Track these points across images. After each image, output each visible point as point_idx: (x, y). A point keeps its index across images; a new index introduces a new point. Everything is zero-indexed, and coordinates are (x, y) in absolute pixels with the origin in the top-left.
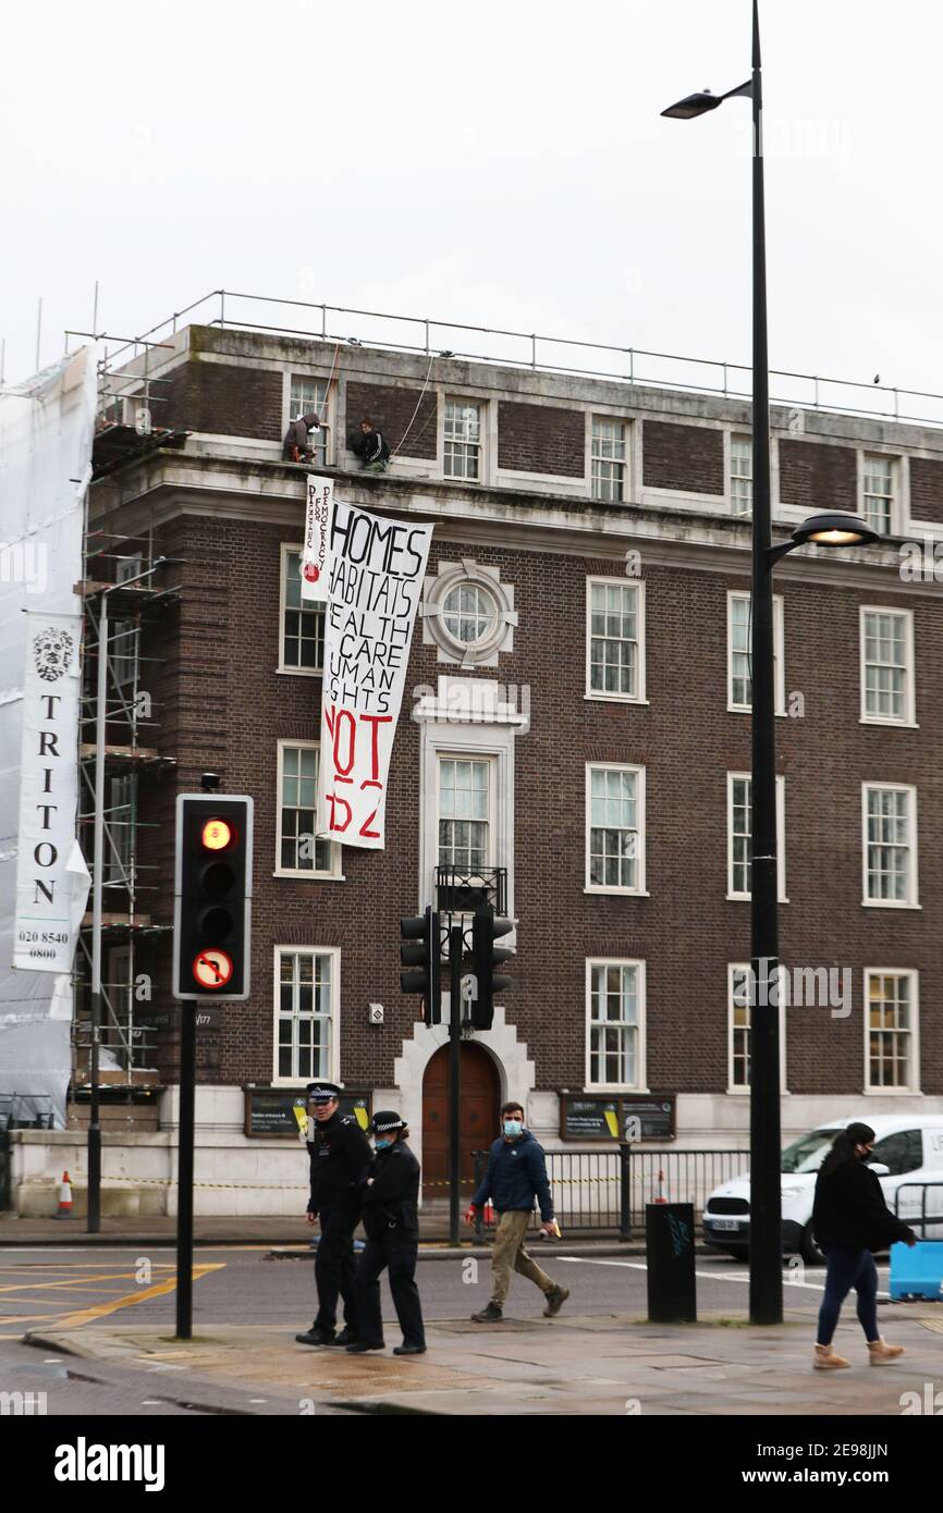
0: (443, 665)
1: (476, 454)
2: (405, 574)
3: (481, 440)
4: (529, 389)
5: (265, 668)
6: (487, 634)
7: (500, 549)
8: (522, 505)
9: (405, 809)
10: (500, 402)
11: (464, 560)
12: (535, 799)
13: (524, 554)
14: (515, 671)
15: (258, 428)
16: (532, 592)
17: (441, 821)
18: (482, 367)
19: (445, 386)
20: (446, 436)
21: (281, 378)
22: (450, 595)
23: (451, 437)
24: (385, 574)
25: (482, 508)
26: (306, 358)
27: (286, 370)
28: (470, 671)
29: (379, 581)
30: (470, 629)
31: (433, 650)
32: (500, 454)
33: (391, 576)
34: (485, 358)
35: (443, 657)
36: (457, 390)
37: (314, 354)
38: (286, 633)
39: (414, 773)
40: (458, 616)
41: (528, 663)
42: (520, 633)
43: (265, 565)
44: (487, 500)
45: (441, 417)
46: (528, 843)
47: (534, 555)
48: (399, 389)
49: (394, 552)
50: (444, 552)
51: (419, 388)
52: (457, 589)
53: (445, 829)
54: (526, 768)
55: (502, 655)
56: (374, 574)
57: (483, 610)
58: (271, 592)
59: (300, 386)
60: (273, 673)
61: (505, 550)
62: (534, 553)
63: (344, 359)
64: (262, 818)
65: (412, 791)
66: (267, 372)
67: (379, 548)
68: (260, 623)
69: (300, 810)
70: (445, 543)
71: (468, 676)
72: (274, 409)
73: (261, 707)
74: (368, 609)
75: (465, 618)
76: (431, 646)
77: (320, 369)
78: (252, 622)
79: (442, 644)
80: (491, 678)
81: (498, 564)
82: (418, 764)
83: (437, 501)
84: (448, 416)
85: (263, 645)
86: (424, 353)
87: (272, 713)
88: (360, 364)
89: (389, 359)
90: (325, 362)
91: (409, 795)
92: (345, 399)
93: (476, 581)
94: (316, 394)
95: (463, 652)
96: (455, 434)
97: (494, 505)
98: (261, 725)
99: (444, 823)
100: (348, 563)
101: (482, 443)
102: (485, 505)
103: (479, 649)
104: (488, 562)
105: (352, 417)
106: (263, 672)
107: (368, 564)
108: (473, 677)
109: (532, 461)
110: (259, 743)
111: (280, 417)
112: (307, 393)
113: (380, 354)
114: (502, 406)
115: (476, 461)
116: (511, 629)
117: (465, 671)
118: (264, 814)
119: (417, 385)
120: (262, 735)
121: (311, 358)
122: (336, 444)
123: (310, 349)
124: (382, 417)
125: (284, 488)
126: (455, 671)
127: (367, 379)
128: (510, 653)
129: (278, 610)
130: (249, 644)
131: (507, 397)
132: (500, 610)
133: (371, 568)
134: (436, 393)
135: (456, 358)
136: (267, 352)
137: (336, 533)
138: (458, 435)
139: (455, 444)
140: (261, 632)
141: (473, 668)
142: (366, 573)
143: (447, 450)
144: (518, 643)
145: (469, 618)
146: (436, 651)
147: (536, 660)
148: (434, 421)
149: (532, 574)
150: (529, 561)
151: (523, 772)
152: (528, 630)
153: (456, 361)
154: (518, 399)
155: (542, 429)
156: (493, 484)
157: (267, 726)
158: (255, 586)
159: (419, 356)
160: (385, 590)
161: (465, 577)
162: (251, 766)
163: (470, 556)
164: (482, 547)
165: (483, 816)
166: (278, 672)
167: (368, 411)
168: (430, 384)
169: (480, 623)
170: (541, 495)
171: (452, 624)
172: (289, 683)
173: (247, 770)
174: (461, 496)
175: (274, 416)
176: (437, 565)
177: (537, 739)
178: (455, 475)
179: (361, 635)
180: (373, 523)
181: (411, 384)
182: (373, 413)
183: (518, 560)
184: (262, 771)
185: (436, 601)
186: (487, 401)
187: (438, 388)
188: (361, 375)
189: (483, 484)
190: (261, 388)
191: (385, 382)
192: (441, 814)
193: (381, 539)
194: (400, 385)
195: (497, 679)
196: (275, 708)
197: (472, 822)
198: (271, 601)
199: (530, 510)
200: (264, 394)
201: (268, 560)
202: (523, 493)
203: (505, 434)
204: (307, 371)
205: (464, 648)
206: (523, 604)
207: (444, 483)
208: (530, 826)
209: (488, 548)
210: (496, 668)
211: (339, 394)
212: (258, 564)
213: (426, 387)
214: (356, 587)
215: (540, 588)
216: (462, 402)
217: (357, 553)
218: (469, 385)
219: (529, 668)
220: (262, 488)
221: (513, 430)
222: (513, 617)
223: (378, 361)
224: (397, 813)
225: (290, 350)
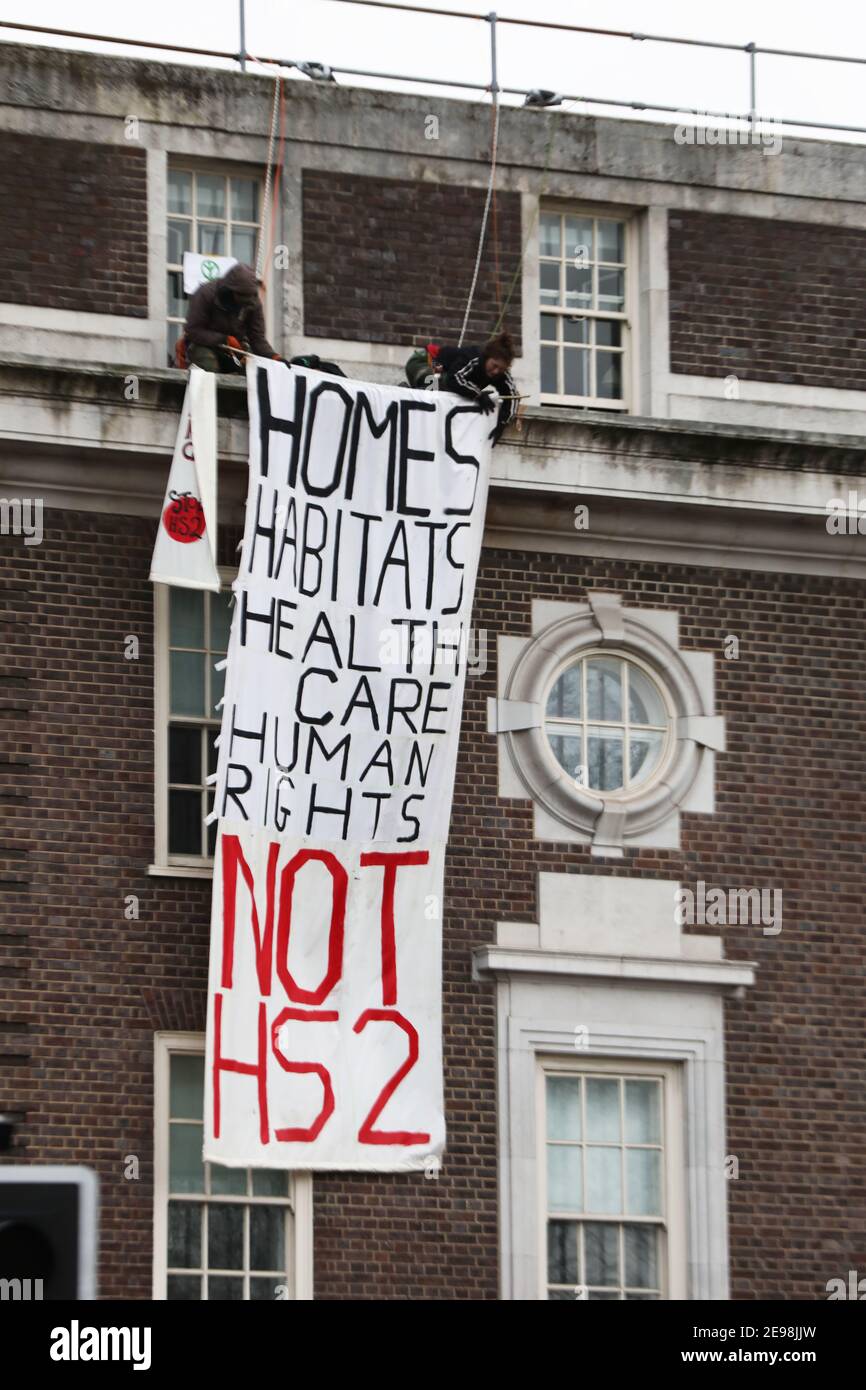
0: (548, 846)
1: (616, 342)
2: (449, 512)
3: (627, 306)
4: (741, 178)
5: (122, 863)
6: (652, 771)
7: (678, 568)
8: (730, 462)
9: (462, 1194)
10: (673, 214)
11: (593, 597)
12: (778, 1168)
13: (736, 579)
14: (720, 859)
15: (91, 287)
16: (757, 669)
17: (553, 1223)
18: (627, 129)
19: (538, 178)
20: (544, 300)
21: (143, 164)
22: (561, 681)
23: (555, 301)
24: (394, 517)
25: (633, 469)
26: (201, 114)
27: (155, 143)
28: (612, 861)
29: (381, 535)
30: (609, 760)
31: (522, 813)
32: (677, 341)
33: (409, 521)
34: (636, 106)
35: (547, 829)
36: (567, 187)
37: (220, 106)
38: (172, 779)
39: (485, 1107)
40: (584, 729)
41: (751, 838)
42: (731, 768)
43: (115, 615)
44: (646, 449)
45: (532, 253)
46: (764, 1276)
47: (761, 580)
48: (426, 188)
49: (411, 463)
50: (546, 579)
51: (476, 184)
52: (577, 666)
53: (562, 1245)
54: (754, 1092)
55: (690, 821)
56: (367, 518)
57: (640, 715)
58: (132, 681)
59: (189, 184)
60: (140, 873)
61: (691, 570)
62: (761, 576)
63: (294, 115)
64: (118, 1226)
65: (481, 1151)
66: (108, 148)
67: (374, 453)
68: (108, 754)
69: (212, 1205)
70: (546, 556)
71: (608, 873)
72: (128, 238)
73: (115, 957)
74: (361, 602)
75: (596, 733)
76: (519, 802)
77: (237, 140)
78: (88, 752)
79: (546, 797)
80: (665, 877)
81: (674, 603)
82: (493, 1086)
83: (525, 458)
84: (548, 249)
85: (118, 808)
86: (486, 98)
87: (141, 970)
88: (333, 127)
89: (403, 113)
90: (249, 122)
91: (475, 1162)
92: (299, 217)
93: (622, 645)
94: (230, 200)
95: (596, 816)
96: (565, 294)
97: (660, 464)
98: (114, 1001)
99: (560, 1230)
100: (303, 498)
101: (631, 313)
102: (640, 464)
103: (634, 807)
104: (649, 601)
105: (318, 259)
106: (116, 873)
107: (349, 495)
108: (621, 874)
109: (753, 355)
110: (111, 1045)
111: (144, 260)
112: (208, 202)
113: (382, 101)
114: (677, 223)
115: (616, 359)
116: (709, 759)
117: (600, 860)
118: (123, 1215)
119: (471, 177)
120: (117, 1024)
121: (214, 114)
122: (281, 322)
123: (211, 91)
124: (389, 256)
125: (157, 432)
126: (577, 860)
127: (351, 164)
128: (707, 817)
129: (151, 725)
130: (82, 806)
131: (689, 201)
132: (683, 713)
133: (359, 503)
134: (517, 196)
135: (567, 107)
136: (105, 100)
137: (272, 434)
138: (573, 295)
139: (567, 317)
140: (109, 777)
141: (618, 854)
142: (346, 518)
143: (548, 332)
144: (726, 792)
145: (609, 734)
146: (530, 815)
147: (770, 832)
148: (513, 263)
149: (758, 627)
150: (749, 596)
151: (747, 1102)
152: (751, 759)
153: (564, 116)
154: (716, 204)
155: (775, 277)
156: (659, 412)
157: (128, 1003)
158: (95, 668)
159: (473, 106)
160: (398, 554)
161: (595, 636)
162: (91, 1099)
163: (608, 586)
164: (635, 565)
165: (651, 1211)
166: (154, 870)
167: (354, 243)
168: (503, 172)
169: (634, 744)
170: (775, 436)
171: (568, 751)
172: (181, 897)
173: (82, 1110)
174: (582, 443)
175: (130, 258)
176: (528, 608)
177: (779, 1022)
178: (568, 392)
179: (351, 666)
180: (354, 397)
181: (458, 175)
182: (368, 247)
183: (721, 593)
184: (118, 1112)
185: (527, 695)
186: (640, 213)
187: (523, 183)
188: (337, 153)
189: (636, 411)
190: (94, 189)
191: (394, 169)
192: (552, 1205)
193: (377, 432)
194: (430, 176)
195: (677, 877)
196: (148, 959)
197: (628, 1225)
198: (133, 703)
199: (748, 472)
200: (103, 202)
201: (125, 605)
202: (731, 433)
203: (687, 290)
204: (203, 146)
205: (596, 805)
206: (738, 697)
207: (543, 414)
208: (766, 1233)
209: (649, 566)
210: (675, 853)
211: (283, 201)
212: (101, 614)
213: (495, 180)
214: (327, 555)
215: (778, 658)
216: (582, 215)
217: (321, 472)
218: (596, 174)
219: (756, 851)
220: (105, 429)
221: (702, 279)
222: (713, 731)
223: (376, 118)
224: (446, 1205)
225: (161, 93)
